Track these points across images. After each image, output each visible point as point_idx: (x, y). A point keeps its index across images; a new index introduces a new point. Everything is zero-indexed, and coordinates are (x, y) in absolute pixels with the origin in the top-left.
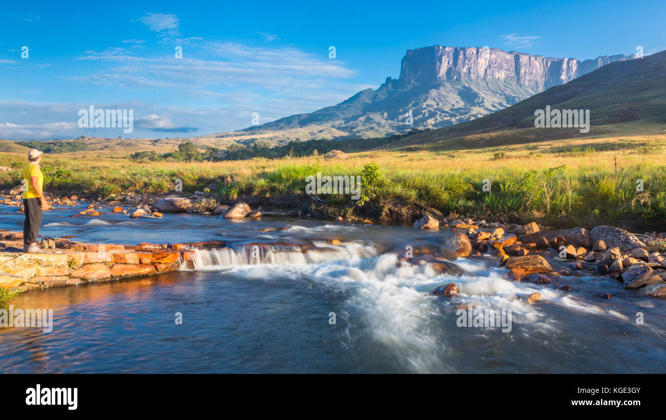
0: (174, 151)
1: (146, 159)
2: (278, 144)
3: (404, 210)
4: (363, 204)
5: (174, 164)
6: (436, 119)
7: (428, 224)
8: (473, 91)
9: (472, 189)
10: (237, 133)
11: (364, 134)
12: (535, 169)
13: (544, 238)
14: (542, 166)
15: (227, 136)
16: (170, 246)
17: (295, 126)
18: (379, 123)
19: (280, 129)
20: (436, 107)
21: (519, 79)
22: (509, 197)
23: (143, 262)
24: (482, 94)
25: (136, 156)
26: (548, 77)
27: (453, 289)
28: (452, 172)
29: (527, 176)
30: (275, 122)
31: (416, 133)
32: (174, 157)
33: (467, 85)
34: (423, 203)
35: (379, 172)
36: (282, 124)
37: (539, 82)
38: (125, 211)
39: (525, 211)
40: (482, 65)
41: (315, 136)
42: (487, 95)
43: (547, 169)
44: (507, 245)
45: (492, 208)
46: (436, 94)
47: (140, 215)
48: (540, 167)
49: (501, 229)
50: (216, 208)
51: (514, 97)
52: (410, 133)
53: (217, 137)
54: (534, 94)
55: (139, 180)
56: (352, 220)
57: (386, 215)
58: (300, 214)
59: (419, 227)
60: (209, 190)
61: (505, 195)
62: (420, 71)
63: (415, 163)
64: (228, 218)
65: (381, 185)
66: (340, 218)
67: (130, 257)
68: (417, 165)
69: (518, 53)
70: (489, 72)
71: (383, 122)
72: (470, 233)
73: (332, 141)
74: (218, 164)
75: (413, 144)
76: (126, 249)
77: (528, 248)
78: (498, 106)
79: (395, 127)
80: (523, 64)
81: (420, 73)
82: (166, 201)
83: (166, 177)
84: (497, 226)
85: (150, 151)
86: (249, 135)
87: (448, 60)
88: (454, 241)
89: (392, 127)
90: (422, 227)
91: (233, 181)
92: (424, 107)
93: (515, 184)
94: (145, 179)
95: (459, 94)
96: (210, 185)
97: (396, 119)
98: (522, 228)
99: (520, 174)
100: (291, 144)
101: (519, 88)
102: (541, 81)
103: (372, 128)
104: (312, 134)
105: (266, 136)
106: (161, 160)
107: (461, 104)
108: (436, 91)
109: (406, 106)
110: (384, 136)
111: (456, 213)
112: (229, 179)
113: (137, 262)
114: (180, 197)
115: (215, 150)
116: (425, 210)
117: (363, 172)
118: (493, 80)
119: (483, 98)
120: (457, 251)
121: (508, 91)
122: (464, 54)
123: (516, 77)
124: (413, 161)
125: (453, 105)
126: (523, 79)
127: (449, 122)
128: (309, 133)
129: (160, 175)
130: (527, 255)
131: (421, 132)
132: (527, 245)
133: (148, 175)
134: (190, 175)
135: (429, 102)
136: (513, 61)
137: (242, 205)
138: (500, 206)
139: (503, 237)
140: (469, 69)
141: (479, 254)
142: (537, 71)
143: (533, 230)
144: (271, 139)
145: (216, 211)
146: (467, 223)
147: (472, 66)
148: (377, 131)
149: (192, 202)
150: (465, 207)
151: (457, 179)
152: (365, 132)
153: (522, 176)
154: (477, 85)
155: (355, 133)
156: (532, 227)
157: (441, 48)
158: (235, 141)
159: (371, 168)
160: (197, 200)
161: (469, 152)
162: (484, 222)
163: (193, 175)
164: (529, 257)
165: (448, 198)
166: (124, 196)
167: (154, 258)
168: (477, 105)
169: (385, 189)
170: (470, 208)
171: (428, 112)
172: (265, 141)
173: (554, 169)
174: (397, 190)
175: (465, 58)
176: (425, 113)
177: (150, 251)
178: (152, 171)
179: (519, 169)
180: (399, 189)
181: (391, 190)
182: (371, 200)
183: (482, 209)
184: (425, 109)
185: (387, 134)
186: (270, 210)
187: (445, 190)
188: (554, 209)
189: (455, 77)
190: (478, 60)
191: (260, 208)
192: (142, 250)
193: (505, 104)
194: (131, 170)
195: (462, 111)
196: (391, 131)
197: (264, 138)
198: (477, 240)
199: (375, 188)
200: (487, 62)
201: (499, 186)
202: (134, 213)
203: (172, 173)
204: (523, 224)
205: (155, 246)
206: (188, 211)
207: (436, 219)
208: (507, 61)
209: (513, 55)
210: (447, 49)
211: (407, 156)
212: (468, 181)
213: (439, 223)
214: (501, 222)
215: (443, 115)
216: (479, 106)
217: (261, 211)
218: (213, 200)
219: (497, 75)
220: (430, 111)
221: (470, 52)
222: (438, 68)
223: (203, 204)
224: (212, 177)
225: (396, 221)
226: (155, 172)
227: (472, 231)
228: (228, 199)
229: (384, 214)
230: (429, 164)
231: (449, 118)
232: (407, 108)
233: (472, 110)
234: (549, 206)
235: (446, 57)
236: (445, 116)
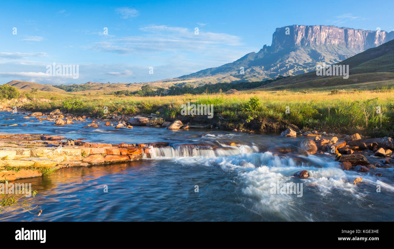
0: (139, 90)
1: (123, 95)
2: (198, 86)
3: (275, 125)
4: (249, 121)
5: (139, 98)
6: (294, 70)
7: (290, 134)
8: (317, 52)
9: (317, 113)
10: (175, 79)
11: (250, 79)
12: (358, 100)
13: (364, 144)
14: (363, 98)
15: (169, 81)
16: (137, 145)
17: (208, 75)
18: (259, 73)
19: (200, 77)
20: (294, 62)
21: (347, 45)
22: (341, 118)
23: (123, 154)
24: (323, 54)
25: (118, 93)
26: (366, 43)
27: (306, 174)
28: (305, 102)
29: (353, 104)
30: (196, 73)
31: (282, 78)
32: (139, 94)
33: (314, 49)
34: (286, 121)
35: (259, 102)
36: (201, 74)
37: (360, 46)
38: (112, 125)
39: (352, 127)
40: (323, 36)
41: (220, 81)
42: (326, 54)
43: (366, 100)
44: (340, 147)
45: (329, 124)
46: (294, 54)
47: (120, 127)
48: (361, 99)
49: (336, 137)
50: (163, 123)
51: (344, 56)
52: (278, 79)
53: (163, 82)
54: (357, 53)
55: (119, 107)
56: (243, 131)
57: (263, 128)
58: (212, 127)
59: (284, 136)
60: (159, 113)
61: (338, 117)
62: (284, 41)
63: (281, 97)
64: (170, 129)
65: (260, 110)
66: (236, 130)
67: (115, 151)
68: (282, 98)
69: (347, 28)
70: (328, 40)
71: (262, 72)
72: (316, 139)
73: (231, 84)
74: (164, 98)
75: (280, 85)
76: (113, 146)
77: (353, 150)
78: (334, 62)
79: (269, 75)
80: (350, 35)
81: (284, 42)
82: (135, 119)
83: (135, 105)
84: (334, 135)
85: (126, 90)
86: (181, 80)
87: (302, 33)
88: (306, 145)
89: (266, 74)
90: (286, 136)
91: (173, 107)
92: (287, 62)
93: (345, 110)
94: (123, 107)
95: (309, 54)
96: (159, 110)
97: (269, 70)
98: (349, 137)
99: (348, 103)
100: (206, 85)
101: (347, 50)
102: (362, 45)
103: (255, 76)
104: (218, 79)
105: (191, 81)
106: (131, 95)
107: (310, 60)
108: (294, 52)
109: (276, 62)
110: (262, 80)
111: (307, 127)
112: (170, 106)
113: (119, 154)
114: (142, 117)
115: (162, 90)
116: (288, 125)
117: (249, 102)
118: (330, 45)
119: (324, 57)
120: (308, 150)
121: (340, 52)
122: (312, 30)
123: (345, 43)
124: (280, 96)
125: (305, 61)
126: (350, 44)
127: (303, 71)
128: (217, 79)
129: (131, 104)
130: (353, 154)
131: (285, 78)
132: (353, 147)
133: (125, 104)
134: (148, 104)
135: (290, 59)
136: (344, 33)
137: (178, 122)
138: (335, 123)
139: (337, 142)
140: (315, 39)
141: (322, 153)
142: (359, 39)
143: (357, 138)
144: (195, 83)
145: (163, 125)
146: (314, 133)
147: (317, 37)
148: (258, 77)
149: (149, 120)
150: (313, 123)
151: (308, 107)
152: (250, 78)
153: (350, 104)
154: (320, 48)
155: (244, 79)
156: (356, 136)
157: (297, 26)
158: (173, 84)
159: (254, 99)
160: (152, 119)
161: (315, 90)
162: (325, 133)
163: (150, 104)
164: (354, 155)
165: (302, 118)
166: (111, 116)
167: (128, 152)
168: (320, 61)
169: (263, 112)
170: (316, 124)
171: (289, 65)
172: (191, 84)
173: (370, 100)
174: (270, 113)
175: (313, 32)
176: (287, 66)
177: (126, 148)
178: (127, 102)
179: (348, 100)
180: (271, 112)
181: (266, 113)
182: (255, 119)
183: (324, 125)
184: (287, 64)
185: (263, 80)
186: (194, 125)
187: (300, 113)
188: (371, 125)
189: (306, 44)
190: (321, 33)
191: (188, 123)
192: (121, 147)
193: (338, 60)
194: (115, 101)
195: (311, 65)
196: (266, 77)
197: (190, 82)
198: (321, 144)
199: (257, 112)
200: (327, 34)
201: (335, 111)
202: (117, 126)
203: (138, 103)
204: (350, 134)
205: (129, 145)
206: (147, 125)
207: (294, 131)
208: (339, 33)
209: (343, 30)
210: (301, 27)
211: (276, 92)
212: (315, 107)
213: (297, 133)
214: (336, 133)
215: (298, 67)
216: (322, 61)
217: (189, 125)
218: (161, 119)
219: (333, 42)
220: (290, 65)
221: (316, 28)
222: (295, 38)
223: (155, 121)
224: (160, 105)
225: (270, 131)
226: (128, 102)
227: (317, 138)
228: (170, 118)
229: (262, 127)
230: (290, 97)
231: (302, 69)
232: (276, 63)
233: (317, 64)
234: (367, 123)
235: (300, 31)
236: (300, 68)
